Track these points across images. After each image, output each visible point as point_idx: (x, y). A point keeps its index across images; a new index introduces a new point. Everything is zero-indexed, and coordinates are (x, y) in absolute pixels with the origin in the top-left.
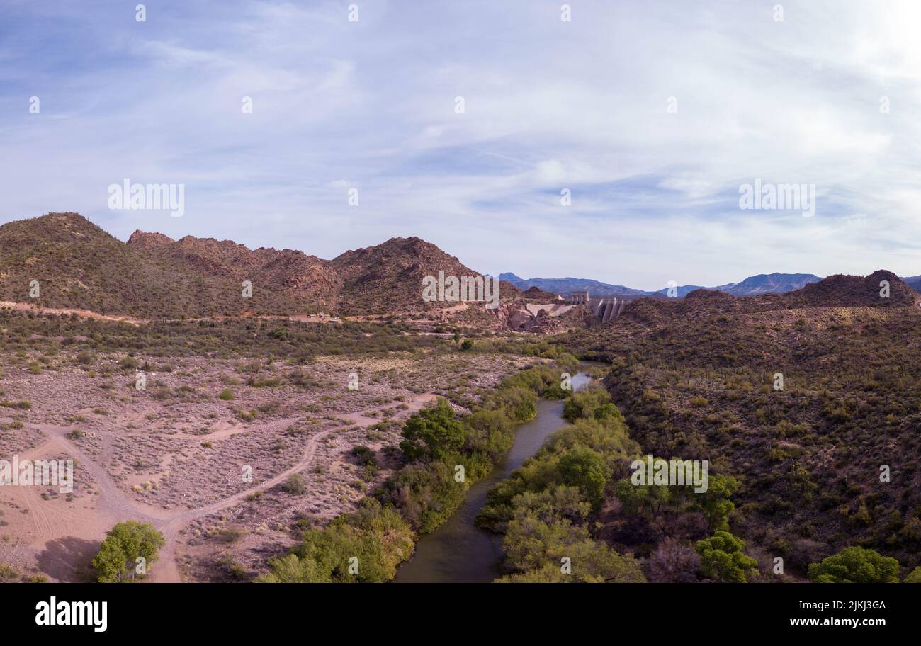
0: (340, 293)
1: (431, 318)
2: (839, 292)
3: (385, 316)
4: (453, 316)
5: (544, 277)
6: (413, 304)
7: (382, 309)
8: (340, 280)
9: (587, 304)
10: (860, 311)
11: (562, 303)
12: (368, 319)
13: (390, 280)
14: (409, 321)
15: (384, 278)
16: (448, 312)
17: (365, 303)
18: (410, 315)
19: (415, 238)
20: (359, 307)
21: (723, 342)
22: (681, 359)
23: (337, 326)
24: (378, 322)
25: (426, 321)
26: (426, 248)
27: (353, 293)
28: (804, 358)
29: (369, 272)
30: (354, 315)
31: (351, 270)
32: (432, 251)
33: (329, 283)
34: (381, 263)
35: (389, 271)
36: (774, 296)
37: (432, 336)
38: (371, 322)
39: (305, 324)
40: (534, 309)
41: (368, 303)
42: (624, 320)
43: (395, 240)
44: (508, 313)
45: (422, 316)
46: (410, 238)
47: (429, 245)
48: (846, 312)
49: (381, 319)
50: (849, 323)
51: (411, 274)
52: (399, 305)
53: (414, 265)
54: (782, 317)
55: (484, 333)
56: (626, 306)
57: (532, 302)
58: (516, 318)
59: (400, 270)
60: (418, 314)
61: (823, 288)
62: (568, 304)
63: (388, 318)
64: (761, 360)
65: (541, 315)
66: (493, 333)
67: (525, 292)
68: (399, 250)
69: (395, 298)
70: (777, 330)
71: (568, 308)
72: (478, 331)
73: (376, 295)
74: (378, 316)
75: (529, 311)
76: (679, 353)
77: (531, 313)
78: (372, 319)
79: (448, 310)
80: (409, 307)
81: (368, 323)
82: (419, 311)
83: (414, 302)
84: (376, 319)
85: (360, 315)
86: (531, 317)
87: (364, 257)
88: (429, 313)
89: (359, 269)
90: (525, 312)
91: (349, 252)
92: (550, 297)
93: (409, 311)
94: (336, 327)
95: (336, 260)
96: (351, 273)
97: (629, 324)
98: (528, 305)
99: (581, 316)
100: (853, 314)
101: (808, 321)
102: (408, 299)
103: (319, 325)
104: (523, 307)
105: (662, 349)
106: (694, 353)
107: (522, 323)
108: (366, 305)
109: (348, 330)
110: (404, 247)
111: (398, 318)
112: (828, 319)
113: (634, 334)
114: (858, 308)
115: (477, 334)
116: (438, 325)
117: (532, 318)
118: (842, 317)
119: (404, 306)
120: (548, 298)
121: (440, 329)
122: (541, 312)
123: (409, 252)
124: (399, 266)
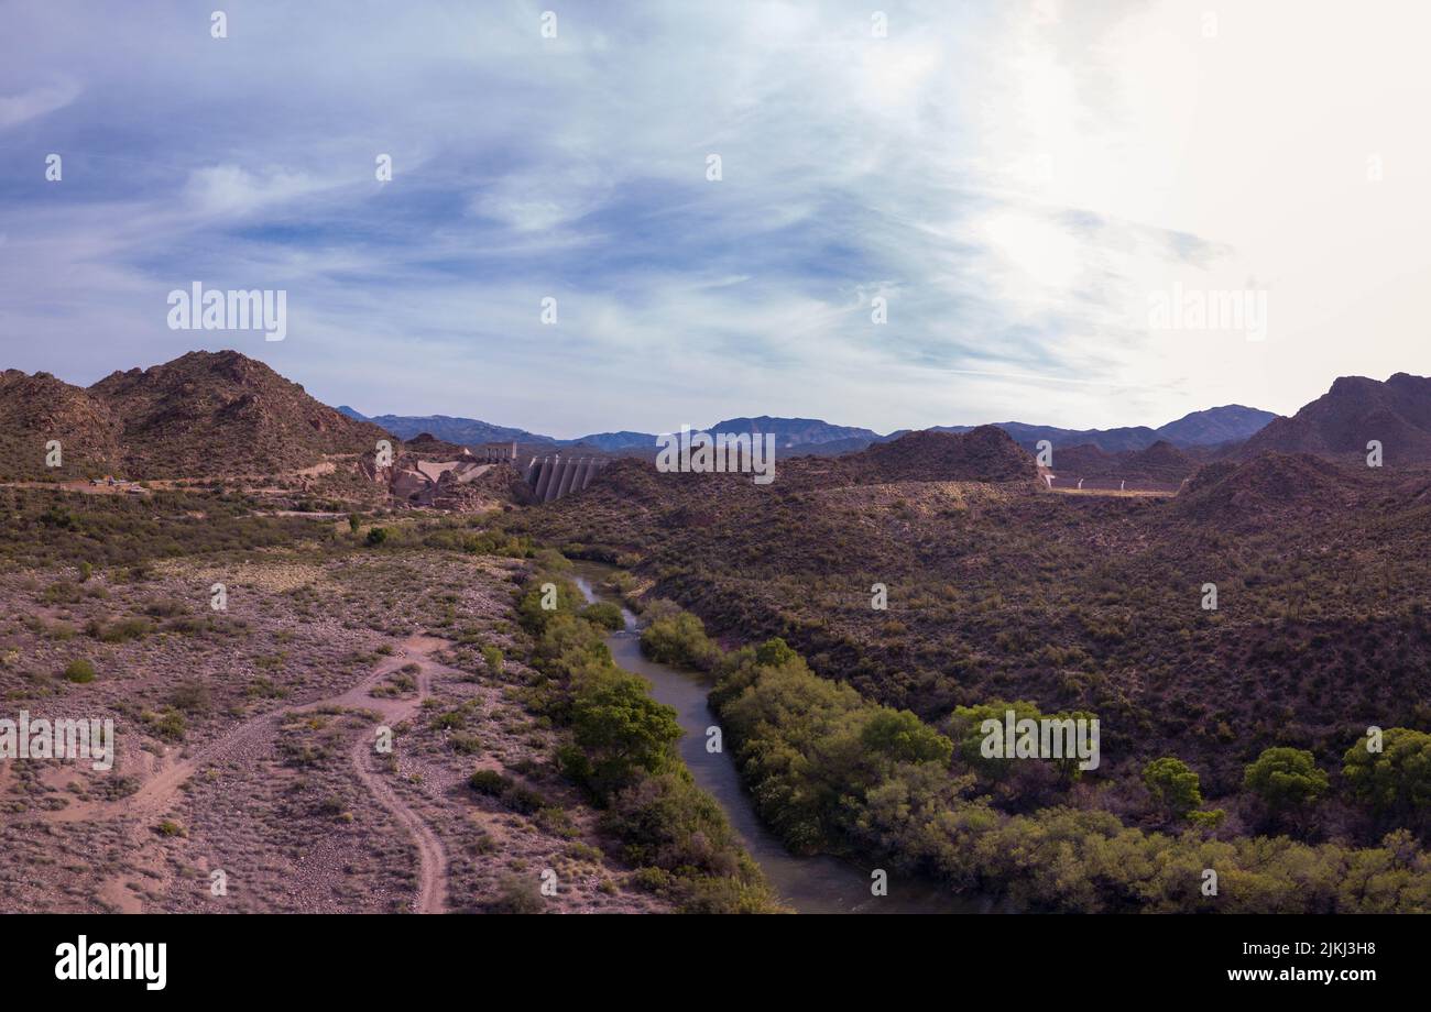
0: (121, 440)
1: (283, 487)
2: (926, 457)
3: (207, 480)
4: (317, 483)
5: (399, 414)
6: (249, 462)
7: (201, 469)
8: (117, 421)
9: (512, 462)
10: (972, 487)
11: (470, 459)
12: (179, 485)
13: (207, 421)
14: (249, 490)
15: (195, 417)
16: (307, 476)
17: (169, 458)
18: (249, 480)
19: (231, 353)
20: (161, 465)
21: (809, 536)
22: (751, 561)
23: (145, 500)
24: (197, 490)
25: (274, 490)
26: (252, 368)
27: (144, 441)
28: (934, 559)
29: (164, 408)
30: (155, 479)
31: (133, 404)
32: (263, 374)
33: (101, 426)
34: (185, 394)
35: (202, 406)
36: (827, 460)
37: (299, 517)
38: (186, 490)
39: (91, 497)
40: (432, 470)
41: (175, 458)
42: (601, 492)
43: (196, 355)
44: (389, 476)
45: (267, 483)
46: (222, 352)
47: (257, 364)
48: (953, 490)
49: (201, 485)
50: (962, 506)
51: (241, 412)
52: (228, 463)
53: (243, 398)
54: (873, 497)
55: (374, 511)
56: (597, 470)
57: (424, 458)
58: (402, 484)
59: (219, 406)
60: (261, 478)
61: (902, 450)
62: (479, 462)
63: (212, 484)
64: (878, 563)
65: (446, 480)
66: (389, 510)
67: (412, 442)
68: (207, 371)
69: (219, 451)
70: (872, 517)
71: (484, 468)
72: (365, 507)
73: (186, 446)
74: (196, 481)
75: (423, 473)
76: (746, 551)
77: (426, 476)
78: (186, 486)
79: (306, 472)
80: (244, 467)
81: (181, 492)
82: (261, 473)
83: (251, 458)
84: (192, 485)
85: (166, 478)
86: (427, 482)
87: (148, 383)
88: (277, 477)
89: (146, 402)
90: (417, 474)
91: (117, 374)
92: (450, 450)
93: (245, 473)
94: (142, 502)
95: (97, 386)
96: (133, 409)
97: (610, 499)
98: (420, 462)
99: (504, 481)
100: (964, 492)
101: (909, 502)
102: (240, 454)
103: (116, 499)
104: (412, 467)
105: (713, 545)
106: (769, 551)
107: (414, 491)
108: (172, 462)
109: (163, 507)
110: (215, 368)
111: (230, 484)
112: (933, 500)
113: (631, 517)
114: (967, 484)
115: (364, 513)
116: (301, 498)
117: (429, 483)
118: (951, 497)
119: (236, 464)
120: (449, 451)
121: (307, 505)
122: (445, 476)
123: (224, 375)
124: (217, 398)
